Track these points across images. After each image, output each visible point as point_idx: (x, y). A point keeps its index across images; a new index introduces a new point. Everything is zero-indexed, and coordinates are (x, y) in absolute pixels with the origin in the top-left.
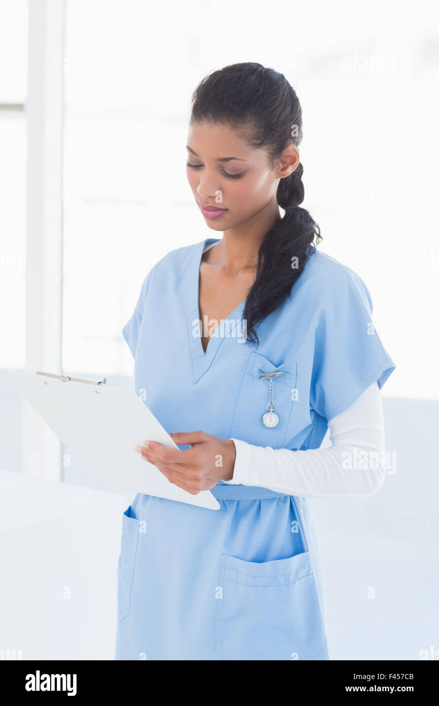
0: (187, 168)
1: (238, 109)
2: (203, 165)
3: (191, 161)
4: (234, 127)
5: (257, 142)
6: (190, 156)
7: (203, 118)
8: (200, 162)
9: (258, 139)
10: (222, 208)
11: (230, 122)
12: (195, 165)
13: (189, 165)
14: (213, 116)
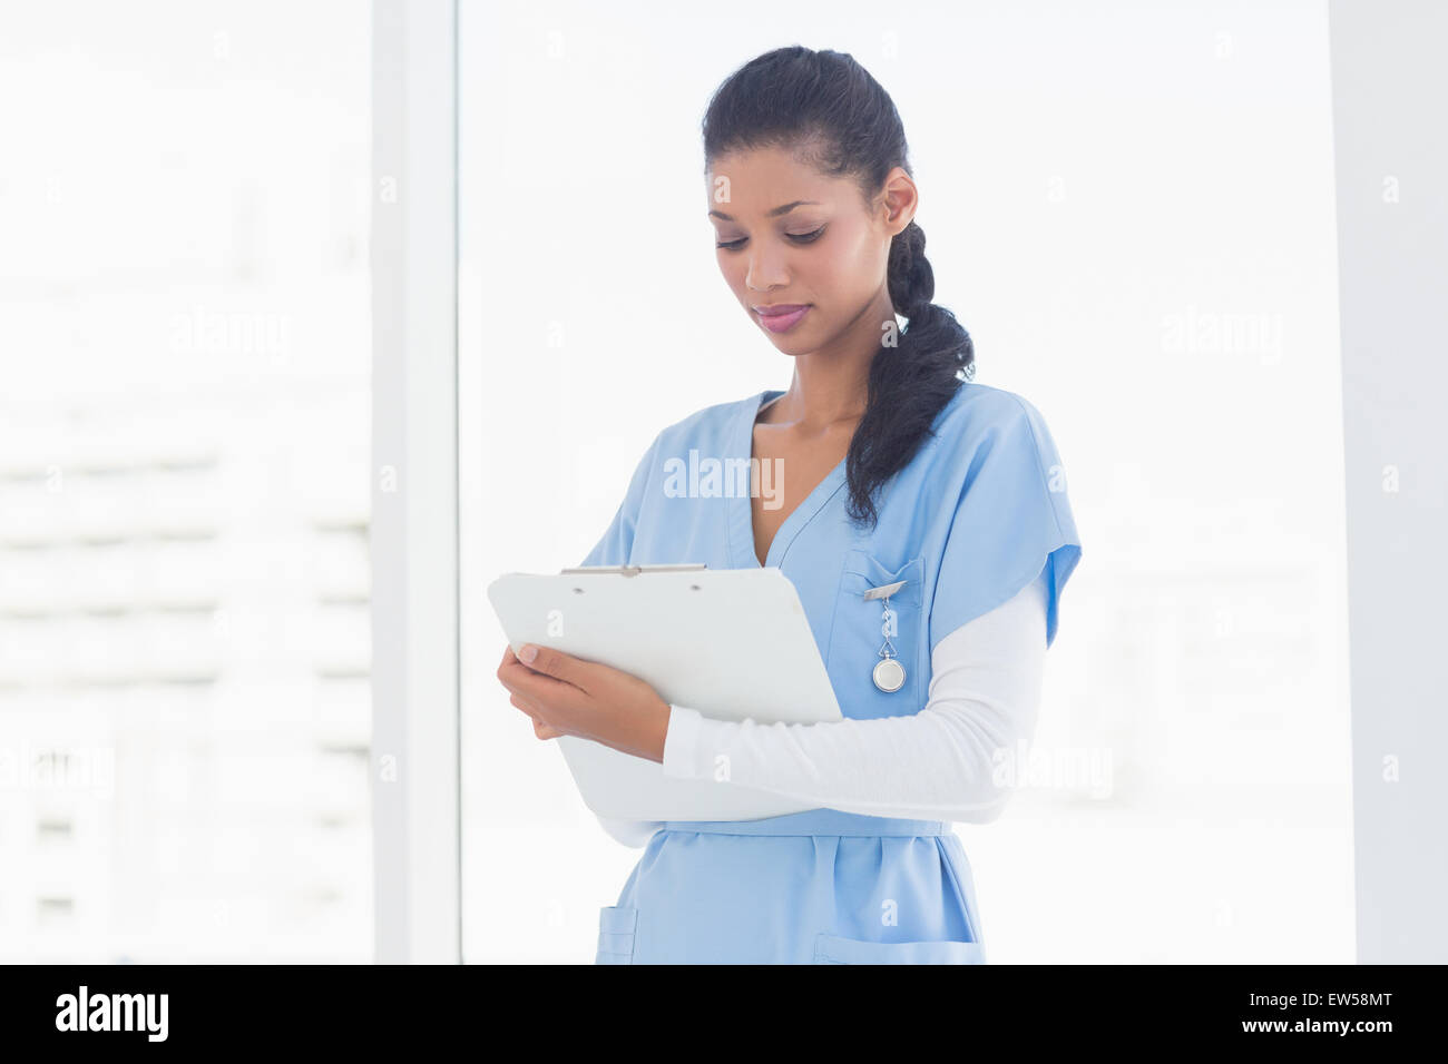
0: (718, 254)
1: (786, 114)
2: (746, 239)
3: (722, 236)
4: (787, 146)
5: (834, 166)
6: (720, 229)
7: (726, 148)
8: (741, 234)
9: (834, 160)
10: (800, 303)
11: (776, 140)
12: (734, 243)
13: (721, 245)
14: (745, 138)
